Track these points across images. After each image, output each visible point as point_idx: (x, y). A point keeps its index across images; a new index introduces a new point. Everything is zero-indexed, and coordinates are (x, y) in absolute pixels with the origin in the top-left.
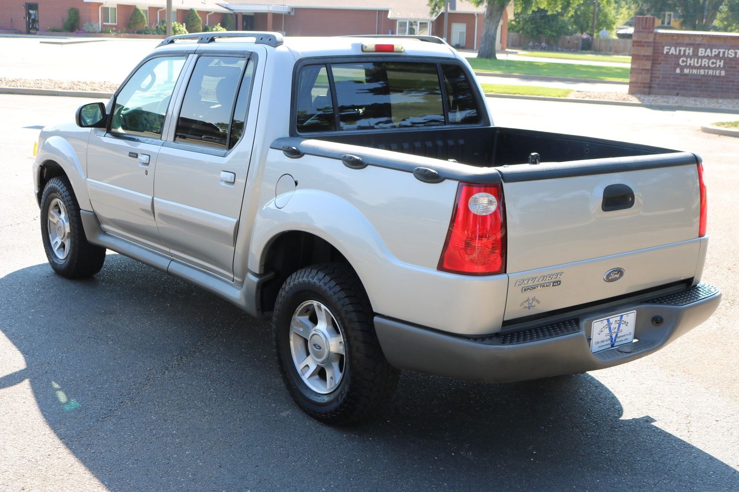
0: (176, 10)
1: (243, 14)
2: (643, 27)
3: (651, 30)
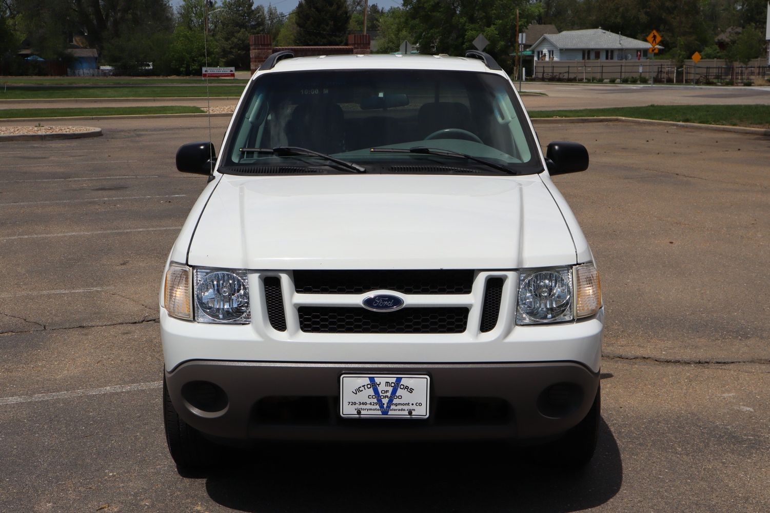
2: (262, 45)
3: (270, 47)
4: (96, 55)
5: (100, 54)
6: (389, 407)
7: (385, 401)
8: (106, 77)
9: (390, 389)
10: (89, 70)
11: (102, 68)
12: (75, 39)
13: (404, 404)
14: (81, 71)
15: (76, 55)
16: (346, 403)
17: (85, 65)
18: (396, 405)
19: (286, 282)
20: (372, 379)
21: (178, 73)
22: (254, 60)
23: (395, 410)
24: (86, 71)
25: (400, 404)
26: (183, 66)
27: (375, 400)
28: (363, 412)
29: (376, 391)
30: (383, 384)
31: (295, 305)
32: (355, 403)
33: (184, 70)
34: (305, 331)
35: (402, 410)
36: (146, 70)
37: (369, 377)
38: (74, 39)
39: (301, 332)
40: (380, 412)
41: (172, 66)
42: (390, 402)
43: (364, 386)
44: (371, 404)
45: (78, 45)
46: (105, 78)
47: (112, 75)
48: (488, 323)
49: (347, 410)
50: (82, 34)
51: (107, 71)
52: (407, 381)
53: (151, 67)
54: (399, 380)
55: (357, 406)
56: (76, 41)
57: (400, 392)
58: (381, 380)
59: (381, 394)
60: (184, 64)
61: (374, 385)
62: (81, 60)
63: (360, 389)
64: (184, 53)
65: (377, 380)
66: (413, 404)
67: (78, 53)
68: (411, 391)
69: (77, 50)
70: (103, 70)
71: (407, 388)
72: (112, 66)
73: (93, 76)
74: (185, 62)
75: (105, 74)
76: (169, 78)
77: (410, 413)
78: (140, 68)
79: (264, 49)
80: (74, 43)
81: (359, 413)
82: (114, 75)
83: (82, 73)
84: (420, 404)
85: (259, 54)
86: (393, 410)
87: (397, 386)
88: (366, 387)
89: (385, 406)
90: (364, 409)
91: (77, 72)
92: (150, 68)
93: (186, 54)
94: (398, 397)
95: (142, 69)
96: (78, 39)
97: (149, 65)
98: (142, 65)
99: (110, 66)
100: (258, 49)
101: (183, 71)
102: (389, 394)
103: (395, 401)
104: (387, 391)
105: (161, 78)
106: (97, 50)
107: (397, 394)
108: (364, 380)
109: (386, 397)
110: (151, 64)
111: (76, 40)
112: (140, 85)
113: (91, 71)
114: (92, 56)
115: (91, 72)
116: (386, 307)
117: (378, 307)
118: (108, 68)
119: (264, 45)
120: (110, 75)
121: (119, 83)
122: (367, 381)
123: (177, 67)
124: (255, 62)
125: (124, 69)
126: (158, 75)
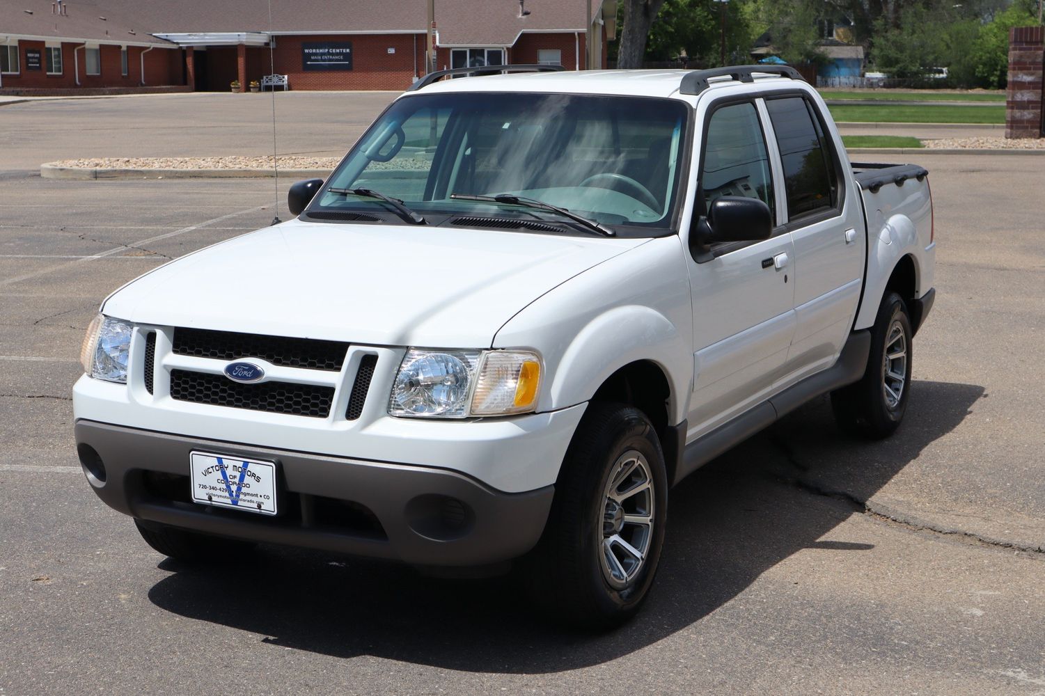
0: (98, 47)
1: (195, 49)
2: (1027, 43)
3: (1040, 46)
4: (861, 56)
5: (867, 55)
6: (238, 496)
7: (234, 488)
8: (872, 89)
9: (238, 475)
10: (849, 78)
11: (868, 75)
12: (837, 32)
13: (252, 495)
14: (837, 79)
15: (832, 56)
16: (196, 486)
17: (844, 71)
18: (245, 494)
19: (161, 339)
20: (220, 460)
21: (986, 84)
22: (1012, 66)
23: (244, 501)
24: (843, 80)
25: (248, 494)
26: (995, 73)
27: (224, 486)
28: (214, 498)
29: (224, 474)
30: (231, 468)
31: (165, 367)
32: (205, 487)
33: (996, 79)
34: (175, 398)
35: (251, 501)
36: (937, 79)
37: (217, 458)
38: (834, 33)
39: (170, 398)
40: (229, 501)
41: (977, 74)
42: (239, 489)
43: (212, 467)
44: (220, 489)
45: (839, 40)
46: (871, 91)
47: (882, 87)
48: (353, 411)
49: (199, 494)
50: (846, 23)
51: (875, 81)
52: (254, 467)
53: (944, 75)
54: (246, 464)
55: (208, 490)
56: (838, 35)
57: (247, 480)
58: (230, 463)
59: (229, 480)
60: (997, 71)
61: (222, 468)
62: (838, 63)
63: (210, 470)
64: (999, 53)
65: (225, 462)
66: (261, 496)
67: (835, 52)
68: (258, 479)
69: (834, 48)
70: (869, 79)
71: (254, 475)
72: (884, 72)
73: (854, 87)
74: (999, 68)
75: (871, 85)
76: (970, 91)
77: (259, 507)
78: (927, 75)
79: (1030, 49)
80: (835, 37)
81: (210, 499)
82: (886, 86)
83: (838, 83)
84: (268, 498)
85: (1021, 56)
86: (241, 500)
87: (244, 471)
88: (214, 468)
89: (234, 494)
90: (214, 496)
91: (830, 81)
92: (941, 76)
93: (1002, 55)
94: (246, 486)
95: (929, 78)
96: (841, 31)
97: (941, 72)
98: (931, 71)
99: (880, 72)
100: (1020, 49)
101: (993, 81)
102: (237, 480)
103: (244, 490)
104: (235, 477)
105: (957, 92)
106: (864, 47)
107: (245, 482)
108: (211, 461)
109: (234, 483)
110: (945, 69)
111: (839, 33)
112: (902, 103)
113: (852, 80)
114: (854, 57)
115: (852, 82)
116: (245, 378)
117: (237, 377)
118: (878, 75)
119: (1031, 43)
120: (879, 86)
121: (872, 100)
122: (215, 462)
123: (986, 75)
124: (1014, 69)
125: (901, 78)
126: (954, 87)
